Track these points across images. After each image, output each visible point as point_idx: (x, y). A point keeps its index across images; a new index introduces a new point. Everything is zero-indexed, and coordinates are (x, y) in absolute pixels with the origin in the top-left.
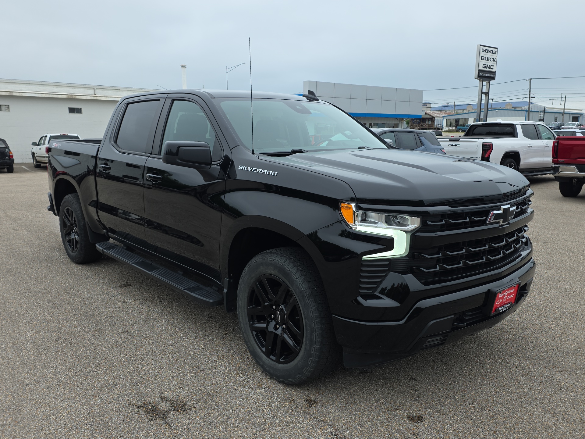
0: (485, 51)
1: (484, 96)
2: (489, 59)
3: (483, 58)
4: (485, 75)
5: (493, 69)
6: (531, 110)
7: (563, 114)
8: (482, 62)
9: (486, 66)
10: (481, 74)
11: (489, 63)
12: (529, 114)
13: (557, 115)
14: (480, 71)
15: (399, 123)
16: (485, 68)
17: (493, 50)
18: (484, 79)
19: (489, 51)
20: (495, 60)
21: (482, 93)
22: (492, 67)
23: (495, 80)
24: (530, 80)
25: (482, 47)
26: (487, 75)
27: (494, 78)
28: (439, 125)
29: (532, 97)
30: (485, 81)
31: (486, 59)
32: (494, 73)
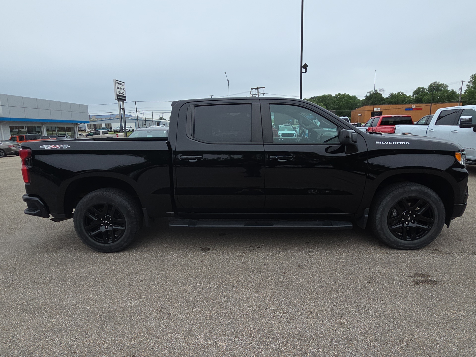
0: (118, 83)
1: (122, 110)
2: (121, 89)
3: (118, 88)
4: (120, 98)
5: (124, 95)
6: (138, 119)
7: (153, 121)
8: (118, 90)
9: (121, 93)
10: (119, 97)
11: (122, 91)
12: (138, 121)
13: (150, 122)
14: (117, 95)
15: (74, 126)
16: (120, 94)
17: (123, 83)
18: (121, 100)
19: (121, 84)
20: (125, 89)
21: (121, 108)
22: (123, 94)
23: (126, 101)
24: (135, 102)
25: (116, 81)
26: (122, 98)
27: (125, 100)
28: (82, 128)
29: (138, 112)
30: (121, 101)
31: (120, 89)
32: (125, 97)
